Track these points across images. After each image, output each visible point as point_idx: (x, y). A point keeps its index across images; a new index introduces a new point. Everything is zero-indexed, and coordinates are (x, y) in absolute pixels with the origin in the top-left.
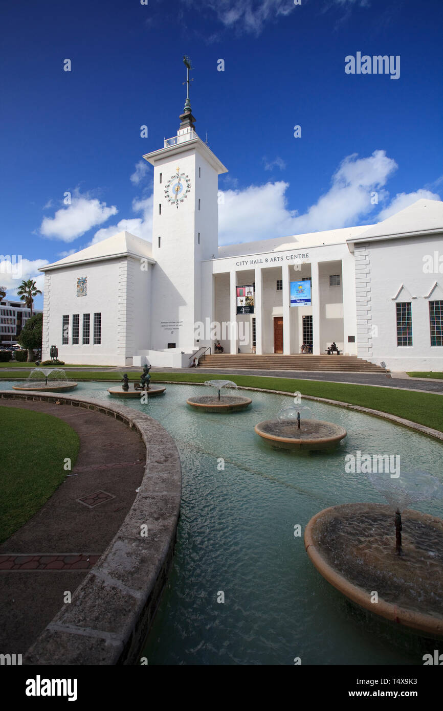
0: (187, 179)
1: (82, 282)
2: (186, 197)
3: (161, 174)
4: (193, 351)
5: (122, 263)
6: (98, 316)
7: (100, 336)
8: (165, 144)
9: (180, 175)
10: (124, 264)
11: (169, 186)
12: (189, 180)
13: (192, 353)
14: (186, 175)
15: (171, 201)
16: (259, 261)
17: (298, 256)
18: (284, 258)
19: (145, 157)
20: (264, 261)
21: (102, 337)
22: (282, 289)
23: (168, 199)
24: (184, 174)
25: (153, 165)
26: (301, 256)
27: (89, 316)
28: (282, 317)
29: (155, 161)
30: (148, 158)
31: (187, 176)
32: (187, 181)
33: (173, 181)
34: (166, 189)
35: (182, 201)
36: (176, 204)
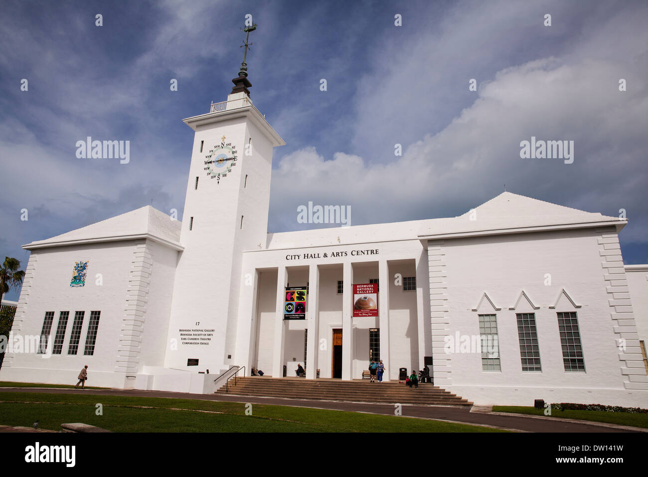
0: (234, 150)
1: (81, 268)
2: (230, 171)
3: (203, 142)
4: (221, 371)
5: (139, 246)
6: (96, 315)
7: (94, 343)
8: (212, 109)
9: (225, 145)
10: (141, 248)
11: (210, 156)
12: (236, 152)
13: (219, 373)
14: (232, 145)
15: (211, 175)
16: (316, 256)
17: (366, 252)
18: (349, 254)
19: (186, 120)
20: (322, 255)
21: (96, 345)
22: (342, 292)
23: (208, 171)
24: (230, 144)
25: (195, 130)
26: (369, 252)
27: (83, 314)
28: (342, 329)
29: (198, 126)
30: (189, 122)
31: (234, 147)
32: (233, 153)
33: (216, 151)
34: (207, 160)
35: (225, 175)
36: (217, 178)
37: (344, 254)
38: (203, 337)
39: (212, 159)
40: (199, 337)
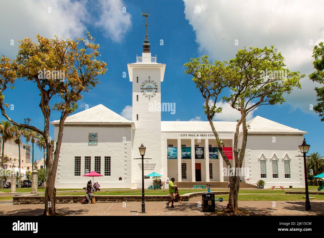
1: (93, 136)
2: (155, 95)
3: (137, 77)
6: (108, 159)
7: (109, 170)
9: (151, 81)
10: (129, 129)
14: (155, 82)
15: (145, 95)
16: (194, 135)
18: (207, 135)
20: (196, 135)
21: (111, 171)
23: (143, 93)
24: (153, 81)
27: (100, 158)
32: (156, 86)
33: (146, 83)
34: (142, 87)
35: (152, 97)
36: (148, 97)
37: (205, 135)
38: (150, 167)
39: (145, 87)
40: (149, 167)
